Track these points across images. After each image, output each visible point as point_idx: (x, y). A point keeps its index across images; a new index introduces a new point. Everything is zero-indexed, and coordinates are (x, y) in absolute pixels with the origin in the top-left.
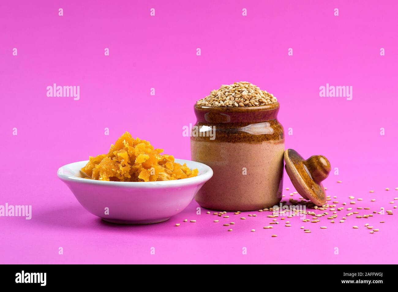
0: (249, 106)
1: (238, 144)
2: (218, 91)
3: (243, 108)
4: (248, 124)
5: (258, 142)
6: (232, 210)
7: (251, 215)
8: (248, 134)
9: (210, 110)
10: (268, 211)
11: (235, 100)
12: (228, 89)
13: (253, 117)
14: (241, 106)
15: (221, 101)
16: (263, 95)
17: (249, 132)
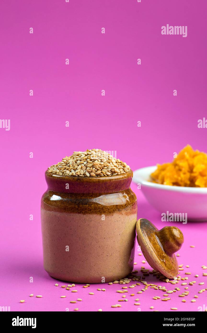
0: (101, 176)
1: (89, 215)
2: (70, 158)
3: (94, 178)
4: (100, 195)
5: (110, 214)
6: (80, 283)
7: (100, 290)
8: (99, 206)
9: (61, 179)
10: (118, 284)
11: (86, 169)
12: (80, 157)
13: (105, 187)
14: (92, 177)
15: (72, 170)
16: (116, 164)
17: (100, 203)
